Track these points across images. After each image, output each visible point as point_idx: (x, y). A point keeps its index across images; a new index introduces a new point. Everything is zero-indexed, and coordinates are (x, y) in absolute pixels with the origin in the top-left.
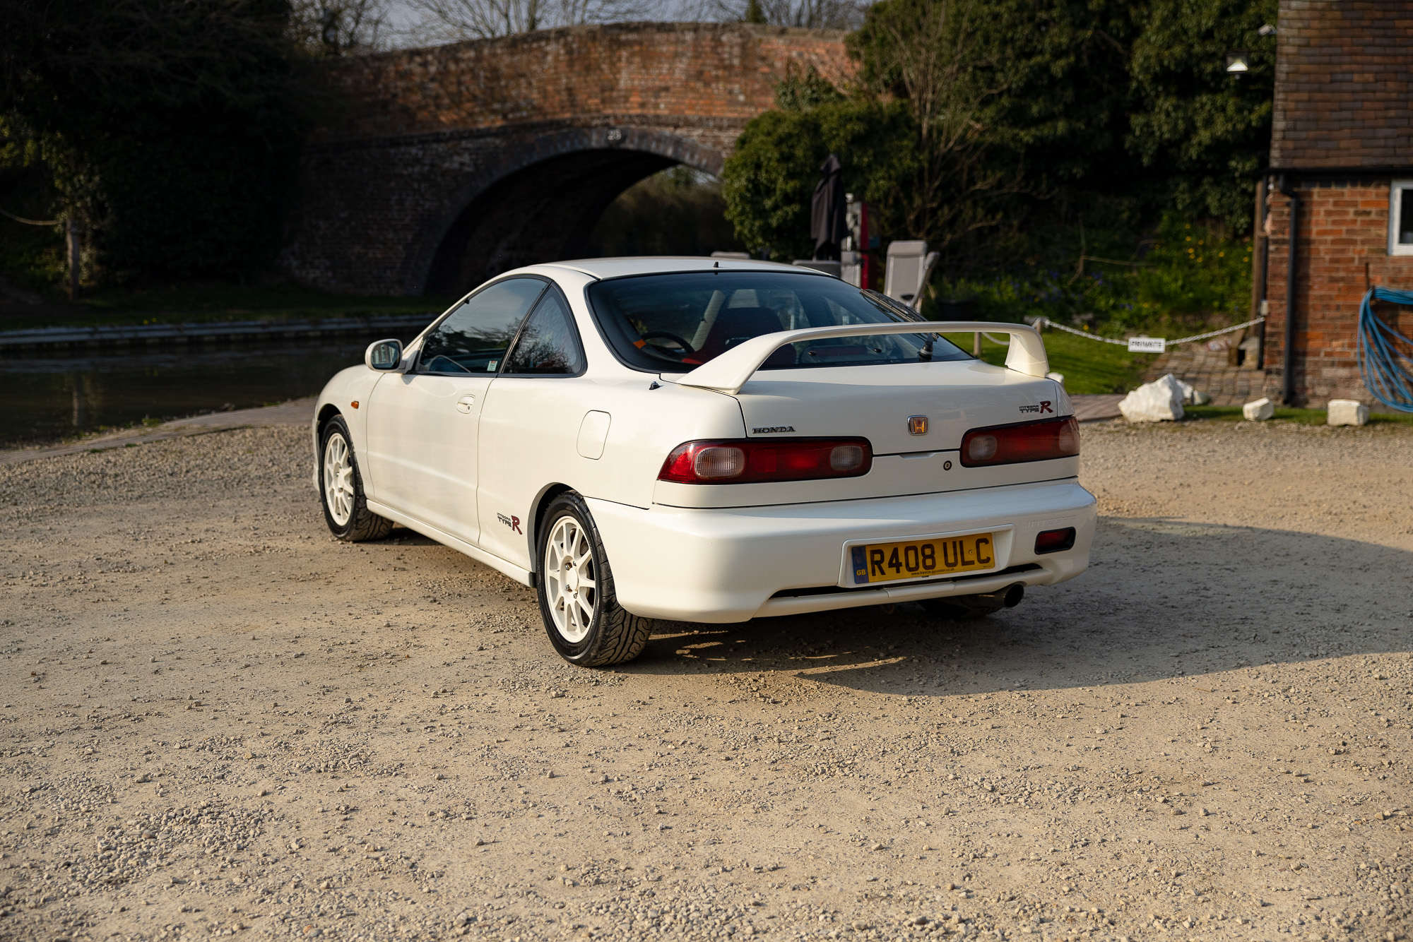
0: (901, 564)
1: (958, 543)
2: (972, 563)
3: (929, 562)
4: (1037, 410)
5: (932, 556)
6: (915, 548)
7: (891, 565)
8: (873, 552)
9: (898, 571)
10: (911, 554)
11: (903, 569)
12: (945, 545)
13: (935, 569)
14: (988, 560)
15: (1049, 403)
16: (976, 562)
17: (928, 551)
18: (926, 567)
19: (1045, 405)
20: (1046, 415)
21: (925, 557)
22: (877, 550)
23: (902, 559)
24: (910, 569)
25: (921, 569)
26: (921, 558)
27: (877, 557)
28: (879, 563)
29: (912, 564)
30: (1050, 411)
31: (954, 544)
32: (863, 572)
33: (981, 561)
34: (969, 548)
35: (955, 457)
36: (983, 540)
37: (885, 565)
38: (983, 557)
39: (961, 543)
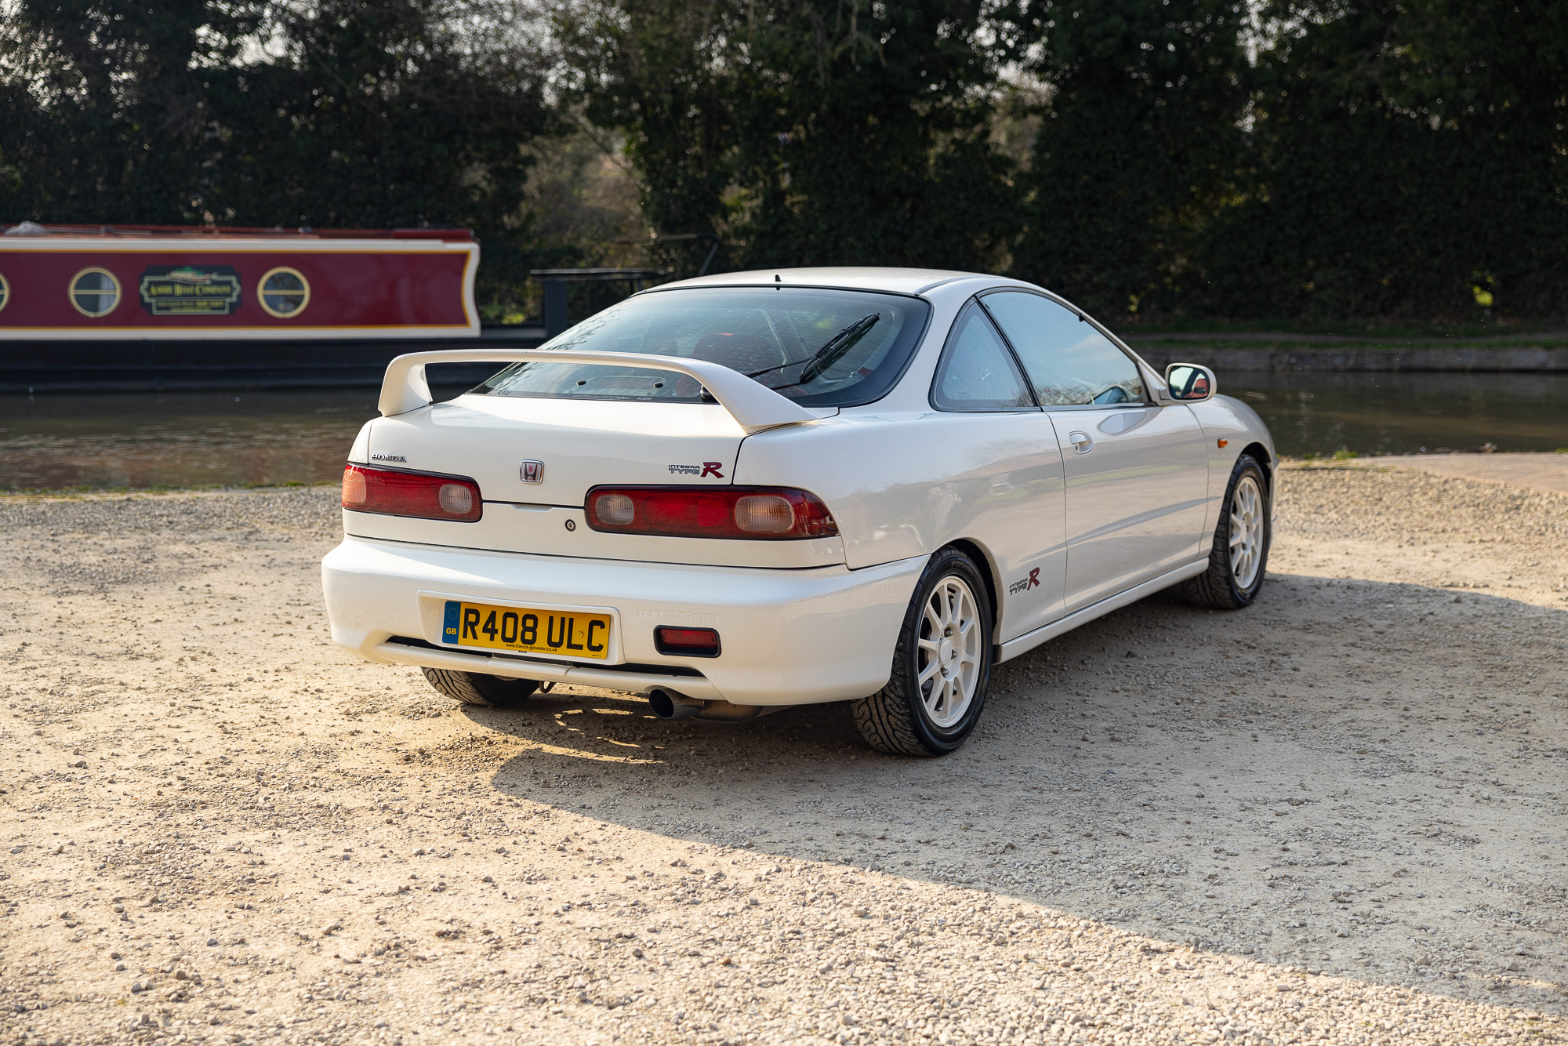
0: (496, 631)
1: (568, 621)
2: (580, 647)
3: (529, 636)
4: (697, 472)
5: (533, 630)
6: (515, 616)
7: (485, 630)
8: (468, 612)
9: (492, 639)
10: (510, 621)
11: (498, 637)
12: (551, 619)
13: (535, 645)
14: (599, 648)
15: (719, 465)
16: (585, 647)
17: (530, 623)
18: (524, 641)
19: (711, 468)
20: (711, 480)
21: (526, 629)
22: (473, 610)
23: (499, 625)
24: (505, 639)
25: (518, 641)
26: (520, 628)
27: (472, 618)
28: (473, 625)
29: (509, 634)
30: (719, 476)
31: (563, 620)
32: (453, 631)
33: (591, 648)
34: (580, 628)
35: (579, 516)
36: (598, 622)
37: (479, 629)
38: (595, 643)
39: (571, 621)
